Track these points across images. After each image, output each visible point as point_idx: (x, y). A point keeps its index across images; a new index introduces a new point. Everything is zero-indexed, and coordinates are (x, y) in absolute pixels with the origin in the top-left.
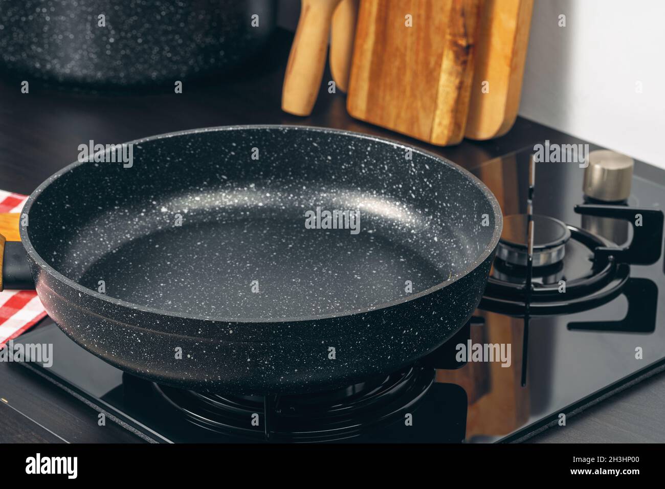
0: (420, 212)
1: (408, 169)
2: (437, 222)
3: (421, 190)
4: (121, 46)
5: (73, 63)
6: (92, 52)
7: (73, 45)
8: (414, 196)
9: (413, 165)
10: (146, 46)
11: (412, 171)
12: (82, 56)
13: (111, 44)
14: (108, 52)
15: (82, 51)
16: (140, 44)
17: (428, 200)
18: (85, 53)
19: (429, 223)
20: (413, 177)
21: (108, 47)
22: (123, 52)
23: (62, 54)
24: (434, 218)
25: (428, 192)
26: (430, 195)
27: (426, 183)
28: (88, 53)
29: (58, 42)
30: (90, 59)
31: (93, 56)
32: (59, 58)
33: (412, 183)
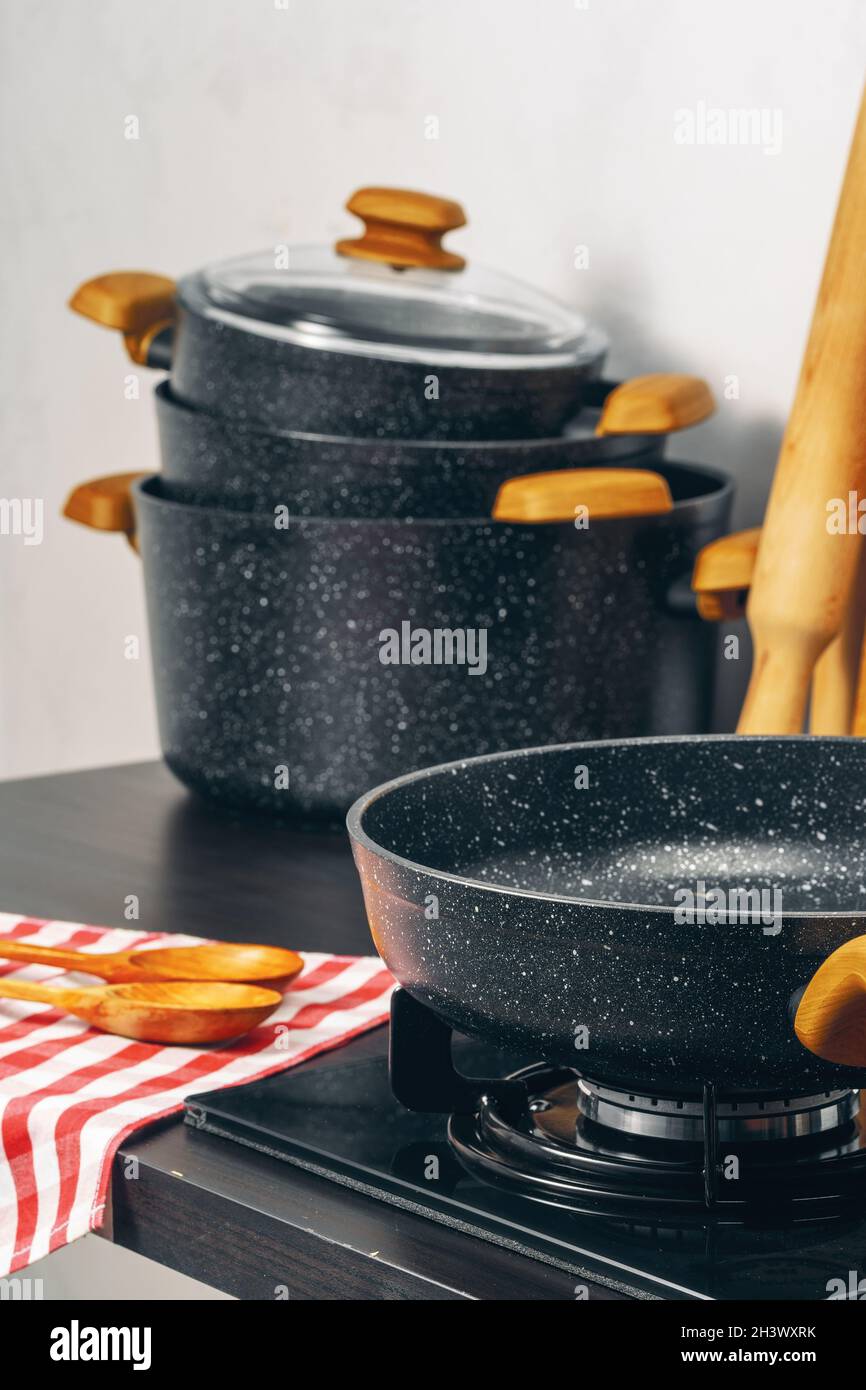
0: (524, 863)
1: (480, 802)
2: (565, 859)
3: (511, 825)
4: (419, 736)
5: (330, 771)
6: (366, 750)
7: (331, 736)
8: (502, 843)
9: (487, 789)
10: (465, 739)
11: (488, 800)
12: (347, 756)
13: (401, 733)
14: (395, 749)
15: (347, 748)
16: (454, 735)
17: (529, 834)
18: (353, 751)
19: (550, 869)
20: (492, 811)
21: (396, 738)
22: (422, 749)
23: (309, 756)
24: (552, 856)
25: (526, 819)
26: (531, 823)
27: (516, 806)
28: (359, 750)
29: (304, 731)
30: (362, 763)
31: (367, 757)
32: (305, 763)
33: (493, 822)
